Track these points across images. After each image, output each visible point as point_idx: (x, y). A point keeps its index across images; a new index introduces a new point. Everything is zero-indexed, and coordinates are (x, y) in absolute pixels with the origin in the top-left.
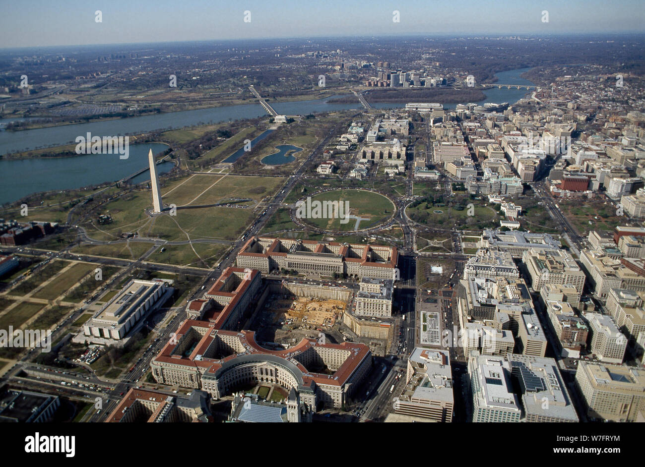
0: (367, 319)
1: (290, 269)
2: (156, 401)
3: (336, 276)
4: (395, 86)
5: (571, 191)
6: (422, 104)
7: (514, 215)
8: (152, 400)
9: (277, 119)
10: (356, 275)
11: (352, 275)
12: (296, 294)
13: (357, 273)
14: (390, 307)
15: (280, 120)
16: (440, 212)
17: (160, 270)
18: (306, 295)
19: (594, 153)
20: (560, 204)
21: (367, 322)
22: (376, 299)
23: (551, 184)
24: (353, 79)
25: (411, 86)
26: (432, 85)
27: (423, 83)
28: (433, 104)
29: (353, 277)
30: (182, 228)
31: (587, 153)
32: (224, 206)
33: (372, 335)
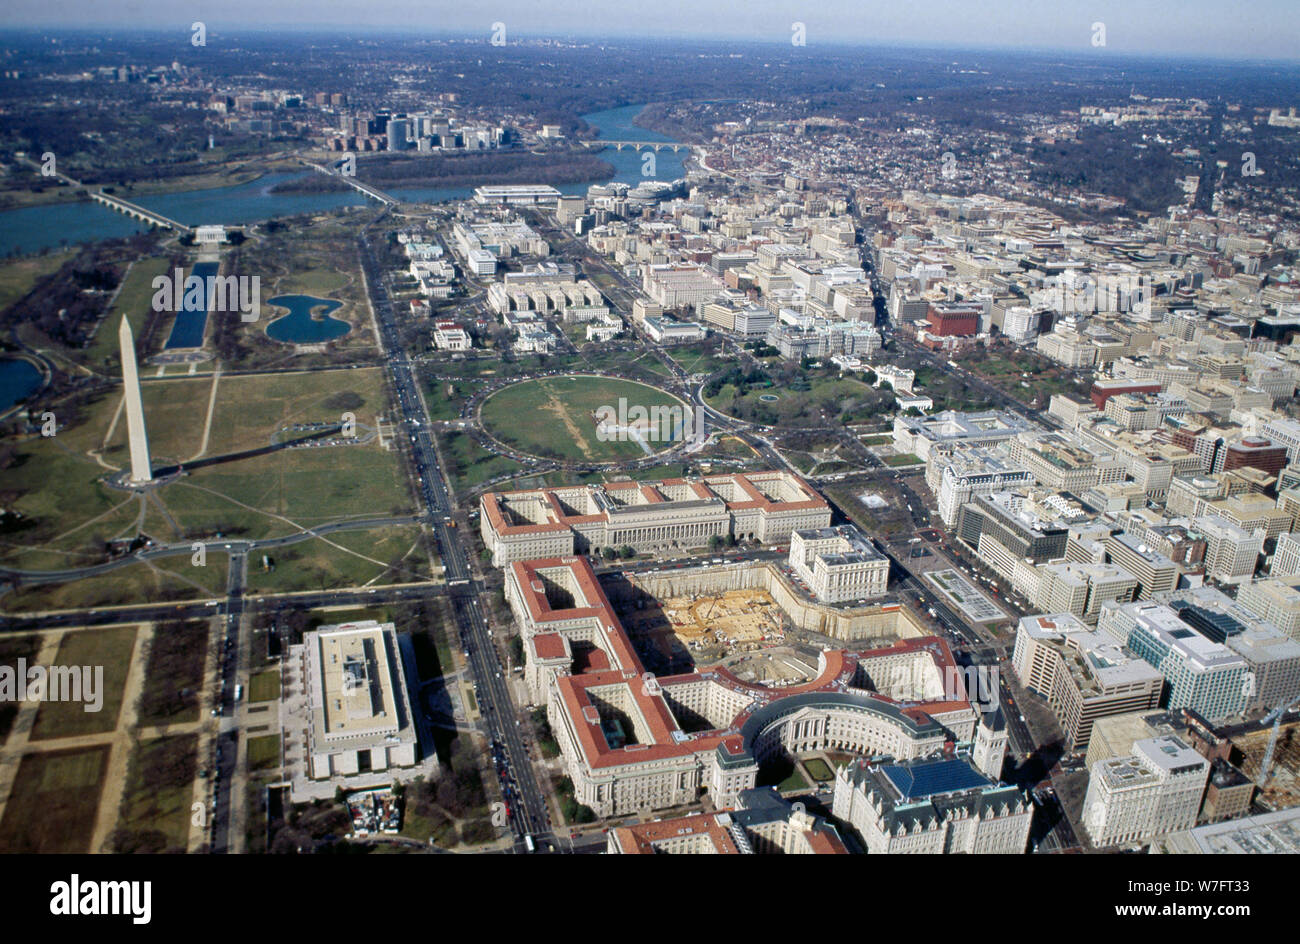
0: (854, 604)
1: (617, 547)
2: (694, 832)
3: (718, 542)
4: (400, 148)
5: (959, 336)
6: (515, 189)
7: (907, 386)
8: (686, 834)
9: (202, 235)
10: (751, 535)
11: (742, 536)
12: (655, 595)
13: (750, 530)
14: (885, 574)
15: (211, 236)
16: (772, 398)
17: (317, 604)
18: (676, 593)
19: (939, 267)
20: (955, 360)
21: (858, 611)
22: (860, 564)
23: (916, 328)
24: (285, 133)
25: (436, 148)
26: (481, 144)
27: (459, 142)
28: (537, 188)
29: (746, 538)
30: (248, 504)
31: (928, 267)
32: (300, 446)
33: (869, 634)
